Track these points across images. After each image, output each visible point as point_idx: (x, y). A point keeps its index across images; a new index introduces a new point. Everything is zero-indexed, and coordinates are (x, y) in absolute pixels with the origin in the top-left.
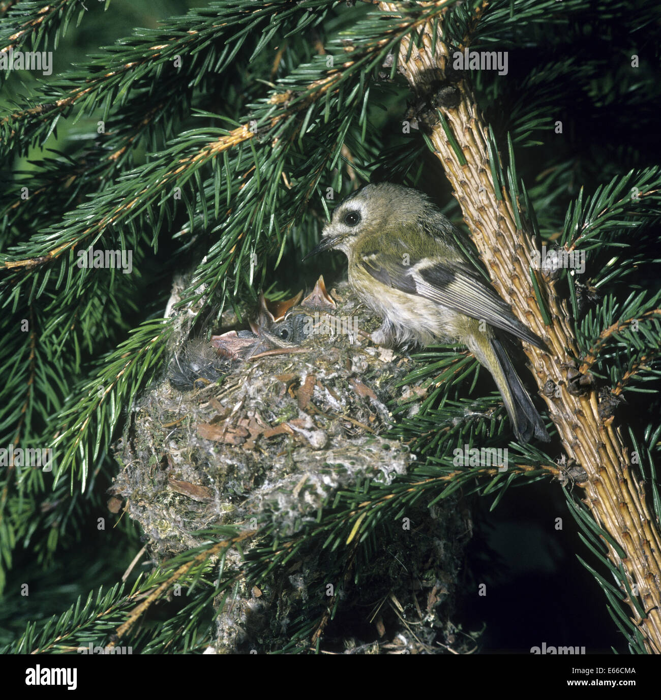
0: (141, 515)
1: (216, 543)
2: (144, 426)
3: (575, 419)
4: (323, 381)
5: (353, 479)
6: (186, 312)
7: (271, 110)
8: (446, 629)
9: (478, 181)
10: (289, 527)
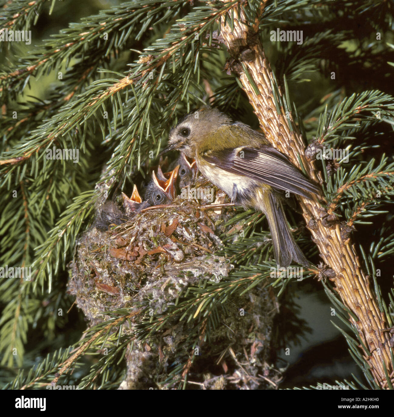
0: (82, 305)
1: (117, 319)
2: (82, 253)
3: (327, 241)
4: (182, 223)
5: (197, 280)
6: (104, 186)
7: (140, 67)
8: (264, 367)
9: (267, 104)
10: (159, 308)
